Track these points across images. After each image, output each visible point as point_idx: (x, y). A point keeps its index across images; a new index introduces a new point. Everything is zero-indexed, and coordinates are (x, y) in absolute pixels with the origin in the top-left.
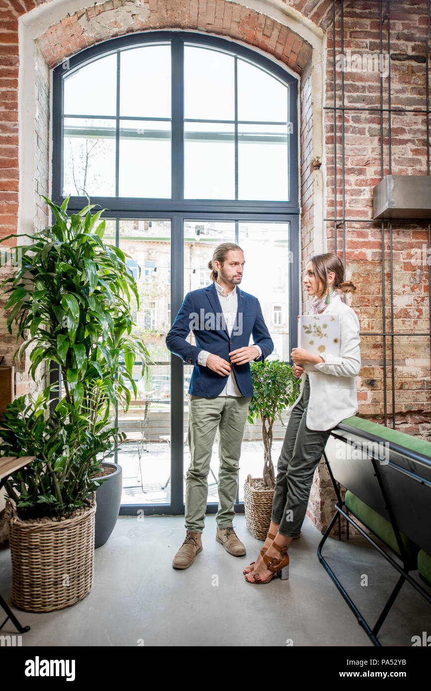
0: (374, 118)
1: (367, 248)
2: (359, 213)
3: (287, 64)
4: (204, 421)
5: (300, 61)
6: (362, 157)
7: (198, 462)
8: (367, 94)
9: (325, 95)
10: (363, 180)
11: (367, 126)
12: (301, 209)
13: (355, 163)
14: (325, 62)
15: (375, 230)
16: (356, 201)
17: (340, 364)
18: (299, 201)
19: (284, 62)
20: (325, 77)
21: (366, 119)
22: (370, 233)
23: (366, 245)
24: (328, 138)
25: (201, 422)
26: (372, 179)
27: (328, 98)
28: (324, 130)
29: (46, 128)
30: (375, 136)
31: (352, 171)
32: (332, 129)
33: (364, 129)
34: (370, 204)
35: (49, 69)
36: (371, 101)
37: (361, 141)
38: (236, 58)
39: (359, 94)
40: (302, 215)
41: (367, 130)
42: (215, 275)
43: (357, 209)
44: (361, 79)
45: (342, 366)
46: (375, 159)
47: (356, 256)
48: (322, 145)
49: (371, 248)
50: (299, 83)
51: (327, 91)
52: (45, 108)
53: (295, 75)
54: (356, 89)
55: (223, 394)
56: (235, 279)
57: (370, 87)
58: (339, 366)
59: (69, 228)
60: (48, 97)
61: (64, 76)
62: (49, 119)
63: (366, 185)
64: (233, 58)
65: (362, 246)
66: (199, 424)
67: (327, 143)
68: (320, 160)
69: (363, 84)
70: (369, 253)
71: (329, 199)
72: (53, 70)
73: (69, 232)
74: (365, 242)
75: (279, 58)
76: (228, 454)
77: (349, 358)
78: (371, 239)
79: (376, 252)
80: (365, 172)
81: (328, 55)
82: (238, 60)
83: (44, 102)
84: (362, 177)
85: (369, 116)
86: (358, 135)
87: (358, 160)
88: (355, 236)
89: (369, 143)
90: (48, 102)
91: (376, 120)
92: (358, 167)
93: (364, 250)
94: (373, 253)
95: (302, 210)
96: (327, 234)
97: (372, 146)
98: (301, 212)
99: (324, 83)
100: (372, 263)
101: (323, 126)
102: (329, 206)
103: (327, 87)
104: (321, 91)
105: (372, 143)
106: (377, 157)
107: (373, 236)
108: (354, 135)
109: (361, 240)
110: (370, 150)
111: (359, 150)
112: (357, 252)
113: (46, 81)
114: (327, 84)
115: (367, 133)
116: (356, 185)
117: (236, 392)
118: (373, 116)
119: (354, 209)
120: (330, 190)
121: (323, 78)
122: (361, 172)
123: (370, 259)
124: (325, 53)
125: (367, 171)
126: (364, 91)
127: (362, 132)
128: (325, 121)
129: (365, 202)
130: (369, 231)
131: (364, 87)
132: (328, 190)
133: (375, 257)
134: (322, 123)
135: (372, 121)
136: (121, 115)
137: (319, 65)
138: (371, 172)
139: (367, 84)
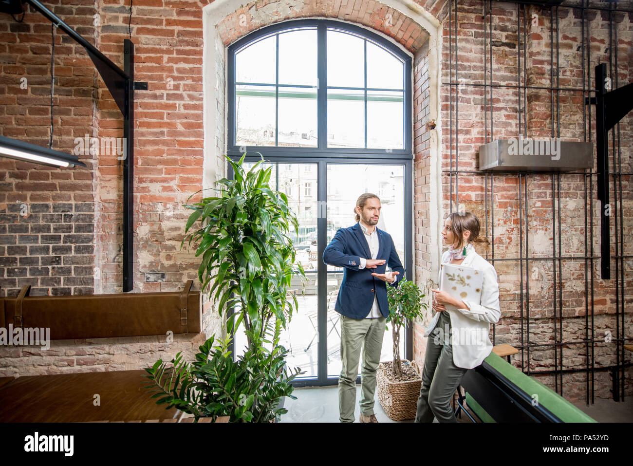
0: (478, 91)
1: (472, 191)
2: (466, 164)
3: (404, 46)
4: (354, 340)
5: (416, 44)
6: (469, 121)
7: (350, 372)
8: (472, 72)
9: (440, 73)
10: (469, 139)
11: (472, 97)
12: (414, 155)
13: (463, 125)
14: (440, 47)
15: (478, 177)
16: (464, 155)
17: (484, 314)
18: (413, 150)
19: (402, 44)
20: (441, 58)
21: (471, 92)
22: (474, 180)
23: (471, 188)
24: (443, 106)
25: (353, 341)
26: (476, 138)
27: (443, 75)
28: (440, 100)
29: (223, 94)
30: (478, 104)
31: (461, 131)
32: (446, 99)
33: (470, 99)
34: (474, 157)
35: (225, 47)
36: (475, 77)
37: (468, 109)
38: (365, 41)
39: (466, 72)
40: (415, 161)
41: (472, 99)
42: (358, 218)
43: (464, 161)
44: (468, 60)
45: (485, 316)
46: (478, 122)
47: (463, 197)
48: (437, 111)
49: (475, 191)
50: (413, 60)
51: (443, 69)
52: (222, 78)
53: (410, 54)
54: (464, 68)
55: (369, 316)
56: (373, 221)
57: (475, 66)
58: (483, 315)
59: (245, 180)
60: (224, 69)
61: (236, 53)
62: (225, 86)
63: (471, 142)
64: (363, 41)
65: (468, 190)
66: (351, 342)
67: (442, 110)
68: (435, 122)
69: (469, 64)
70: (473, 195)
71: (444, 153)
72: (227, 48)
73: (245, 183)
74: (470, 186)
75: (399, 41)
76: (371, 360)
77: (491, 309)
78: (474, 184)
79: (479, 194)
80: (470, 132)
81: (444, 41)
82: (367, 42)
83: (221, 74)
84: (468, 136)
85: (473, 89)
86: (466, 104)
87: (466, 123)
88: (463, 182)
89: (473, 110)
90: (224, 73)
91: (479, 92)
92: (466, 128)
93: (470, 193)
94: (476, 195)
95: (416, 157)
96: (442, 181)
97: (475, 112)
98: (414, 158)
99: (440, 63)
100: (476, 203)
101: (439, 97)
102: (443, 158)
103: (443, 66)
104: (436, 69)
105: (475, 110)
106: (479, 121)
107: (476, 181)
108: (462, 104)
109: (467, 185)
110: (474, 116)
111: (466, 115)
112: (465, 195)
113: (223, 57)
114: (442, 64)
115: (472, 102)
116: (464, 142)
117: (378, 314)
118: (476, 89)
119: (462, 161)
120: (445, 147)
121: (438, 58)
122: (467, 132)
123: (474, 200)
124: (441, 40)
125: (472, 132)
126: (470, 70)
127: (468, 101)
128: (441, 93)
129: (470, 156)
130: (474, 178)
131: (470, 67)
132: (442, 147)
133: (478, 198)
134: (437, 93)
135: (475, 93)
136: (279, 83)
137: (435, 49)
138: (475, 133)
139: (473, 64)
